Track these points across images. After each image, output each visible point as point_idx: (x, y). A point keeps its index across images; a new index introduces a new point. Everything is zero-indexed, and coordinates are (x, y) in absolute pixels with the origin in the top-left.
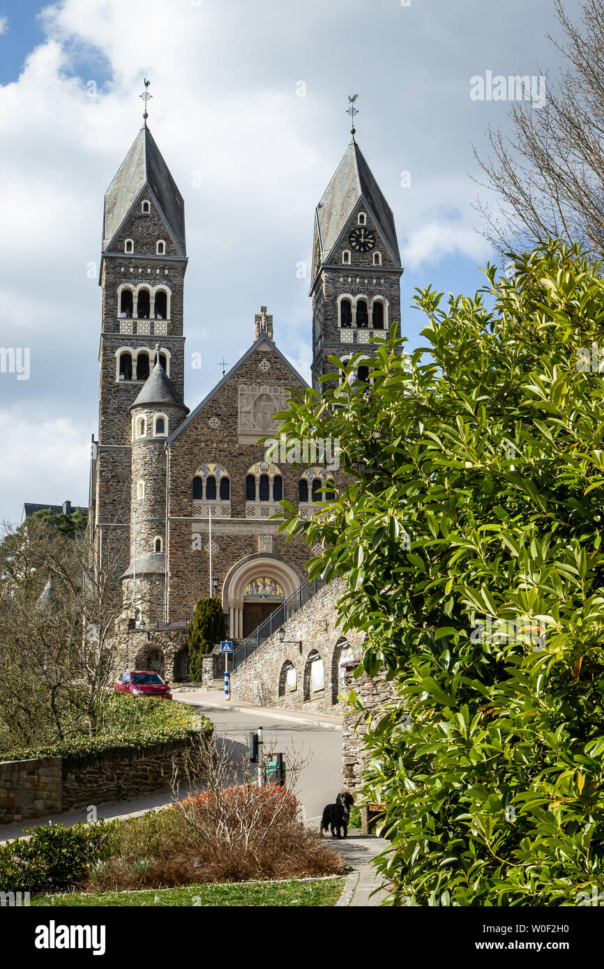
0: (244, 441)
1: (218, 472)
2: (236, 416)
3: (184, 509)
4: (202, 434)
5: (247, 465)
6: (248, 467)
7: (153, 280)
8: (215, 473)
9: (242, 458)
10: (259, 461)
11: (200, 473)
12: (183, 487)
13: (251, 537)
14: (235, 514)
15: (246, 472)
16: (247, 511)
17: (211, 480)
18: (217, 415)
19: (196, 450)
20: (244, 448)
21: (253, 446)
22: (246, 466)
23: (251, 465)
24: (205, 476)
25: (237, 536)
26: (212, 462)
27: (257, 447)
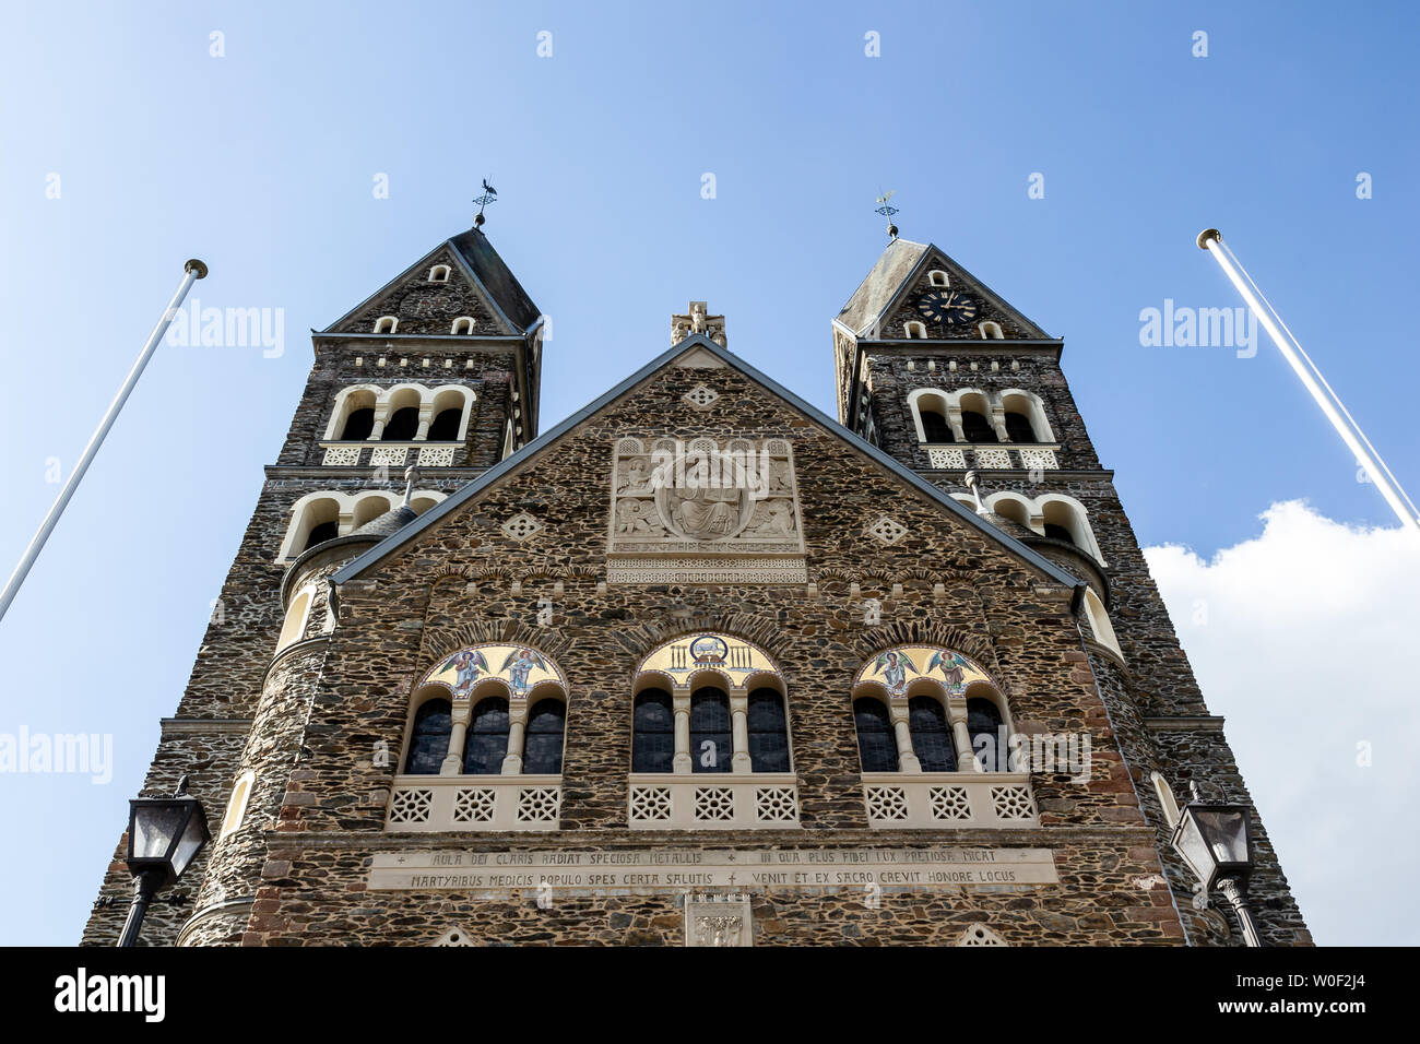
0: (622, 574)
1: (519, 675)
2: (603, 509)
3: (350, 800)
4: (473, 560)
5: (640, 644)
6: (644, 654)
7: (435, 376)
8: (506, 676)
9: (618, 626)
10: (688, 633)
11: (449, 677)
12: (363, 722)
13: (652, 904)
14: (580, 814)
15: (632, 666)
16: (633, 804)
17: (492, 700)
18: (536, 510)
19: (441, 606)
20: (629, 596)
21: (663, 590)
22: (637, 650)
23: (654, 645)
24: (463, 686)
25: (584, 904)
26: (500, 640)
27: (676, 591)
